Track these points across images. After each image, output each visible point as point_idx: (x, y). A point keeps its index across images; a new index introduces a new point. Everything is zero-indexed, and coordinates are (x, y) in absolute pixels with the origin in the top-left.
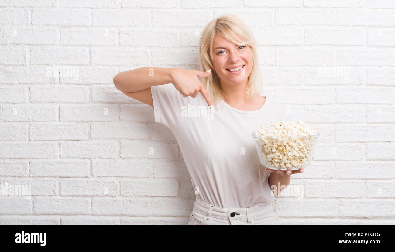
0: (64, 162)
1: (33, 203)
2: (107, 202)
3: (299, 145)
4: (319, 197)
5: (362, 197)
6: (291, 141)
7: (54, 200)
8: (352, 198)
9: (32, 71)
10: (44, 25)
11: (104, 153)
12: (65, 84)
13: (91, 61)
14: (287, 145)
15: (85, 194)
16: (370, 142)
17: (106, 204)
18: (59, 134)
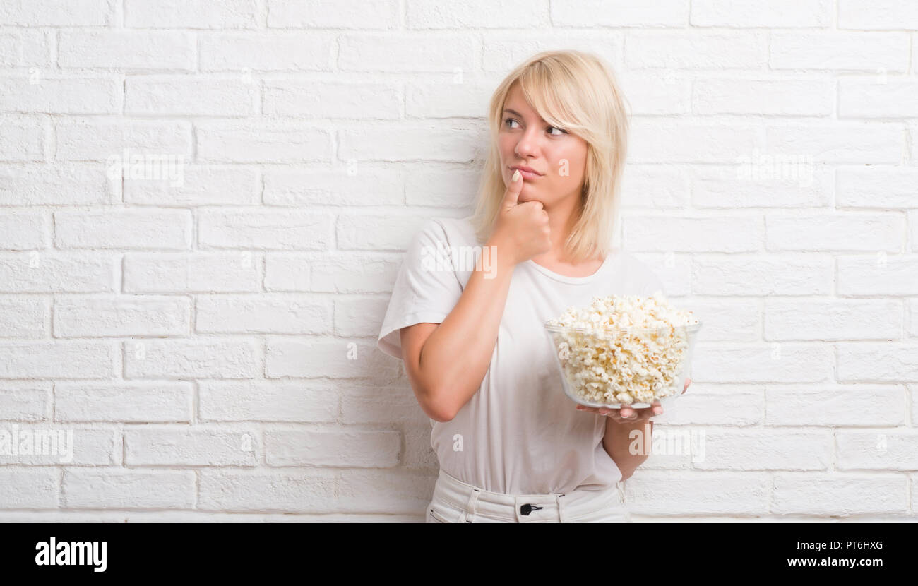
0: (133, 388)
1: (62, 482)
2: (234, 481)
3: (645, 349)
4: (726, 469)
5: (827, 468)
6: (625, 340)
7: (111, 476)
8: (804, 471)
9: (60, 177)
10: (88, 68)
11: (227, 367)
12: (136, 205)
13: (195, 154)
14: (618, 350)
15: (181, 461)
16: (845, 340)
17: (230, 484)
18: (121, 321)
